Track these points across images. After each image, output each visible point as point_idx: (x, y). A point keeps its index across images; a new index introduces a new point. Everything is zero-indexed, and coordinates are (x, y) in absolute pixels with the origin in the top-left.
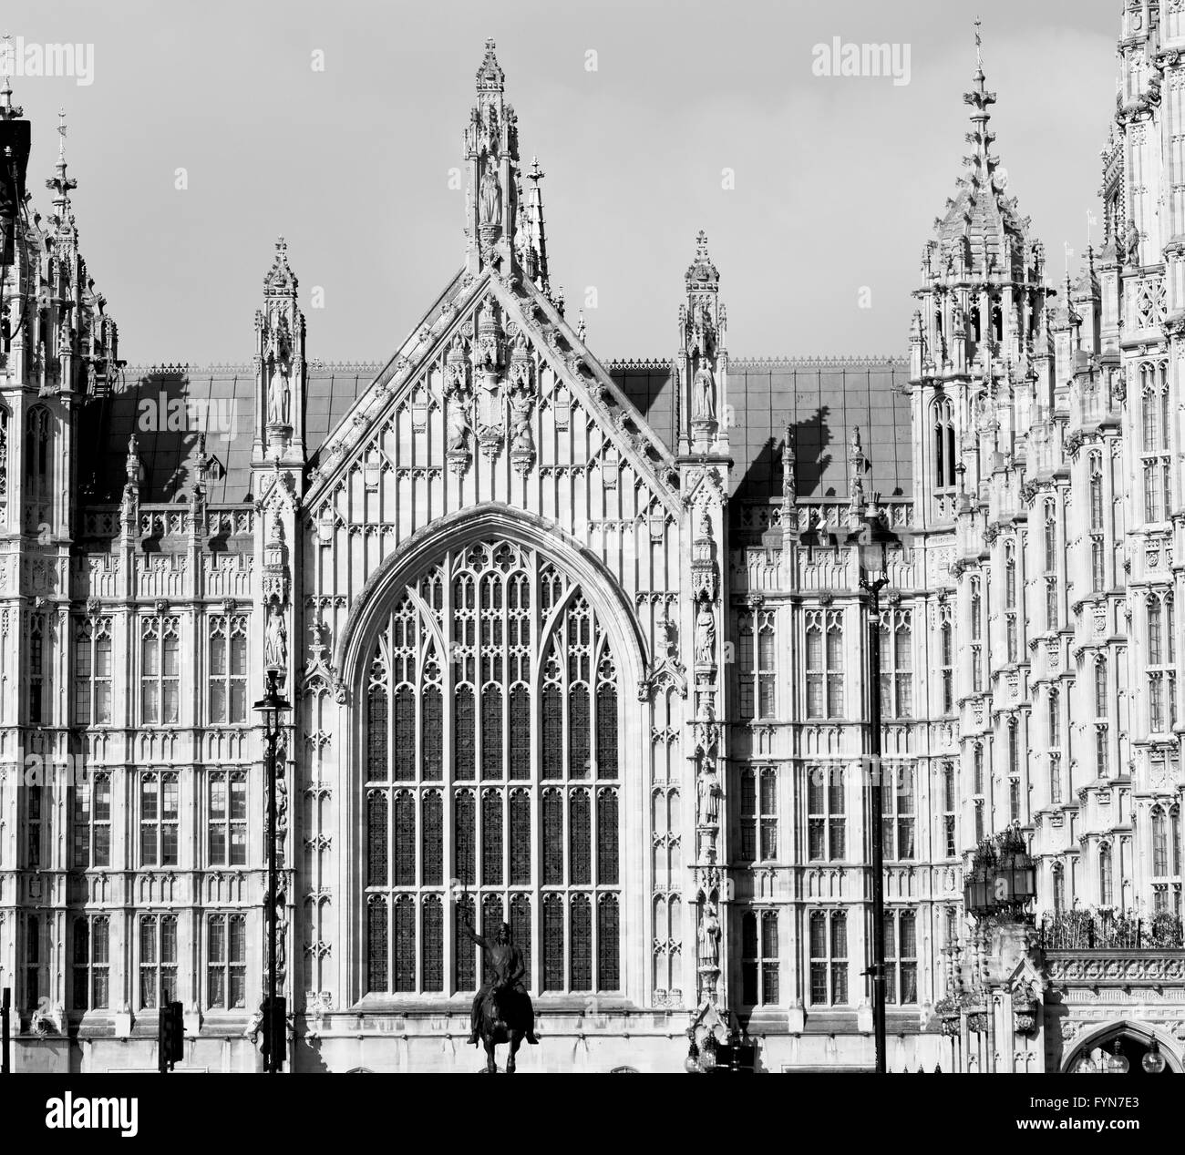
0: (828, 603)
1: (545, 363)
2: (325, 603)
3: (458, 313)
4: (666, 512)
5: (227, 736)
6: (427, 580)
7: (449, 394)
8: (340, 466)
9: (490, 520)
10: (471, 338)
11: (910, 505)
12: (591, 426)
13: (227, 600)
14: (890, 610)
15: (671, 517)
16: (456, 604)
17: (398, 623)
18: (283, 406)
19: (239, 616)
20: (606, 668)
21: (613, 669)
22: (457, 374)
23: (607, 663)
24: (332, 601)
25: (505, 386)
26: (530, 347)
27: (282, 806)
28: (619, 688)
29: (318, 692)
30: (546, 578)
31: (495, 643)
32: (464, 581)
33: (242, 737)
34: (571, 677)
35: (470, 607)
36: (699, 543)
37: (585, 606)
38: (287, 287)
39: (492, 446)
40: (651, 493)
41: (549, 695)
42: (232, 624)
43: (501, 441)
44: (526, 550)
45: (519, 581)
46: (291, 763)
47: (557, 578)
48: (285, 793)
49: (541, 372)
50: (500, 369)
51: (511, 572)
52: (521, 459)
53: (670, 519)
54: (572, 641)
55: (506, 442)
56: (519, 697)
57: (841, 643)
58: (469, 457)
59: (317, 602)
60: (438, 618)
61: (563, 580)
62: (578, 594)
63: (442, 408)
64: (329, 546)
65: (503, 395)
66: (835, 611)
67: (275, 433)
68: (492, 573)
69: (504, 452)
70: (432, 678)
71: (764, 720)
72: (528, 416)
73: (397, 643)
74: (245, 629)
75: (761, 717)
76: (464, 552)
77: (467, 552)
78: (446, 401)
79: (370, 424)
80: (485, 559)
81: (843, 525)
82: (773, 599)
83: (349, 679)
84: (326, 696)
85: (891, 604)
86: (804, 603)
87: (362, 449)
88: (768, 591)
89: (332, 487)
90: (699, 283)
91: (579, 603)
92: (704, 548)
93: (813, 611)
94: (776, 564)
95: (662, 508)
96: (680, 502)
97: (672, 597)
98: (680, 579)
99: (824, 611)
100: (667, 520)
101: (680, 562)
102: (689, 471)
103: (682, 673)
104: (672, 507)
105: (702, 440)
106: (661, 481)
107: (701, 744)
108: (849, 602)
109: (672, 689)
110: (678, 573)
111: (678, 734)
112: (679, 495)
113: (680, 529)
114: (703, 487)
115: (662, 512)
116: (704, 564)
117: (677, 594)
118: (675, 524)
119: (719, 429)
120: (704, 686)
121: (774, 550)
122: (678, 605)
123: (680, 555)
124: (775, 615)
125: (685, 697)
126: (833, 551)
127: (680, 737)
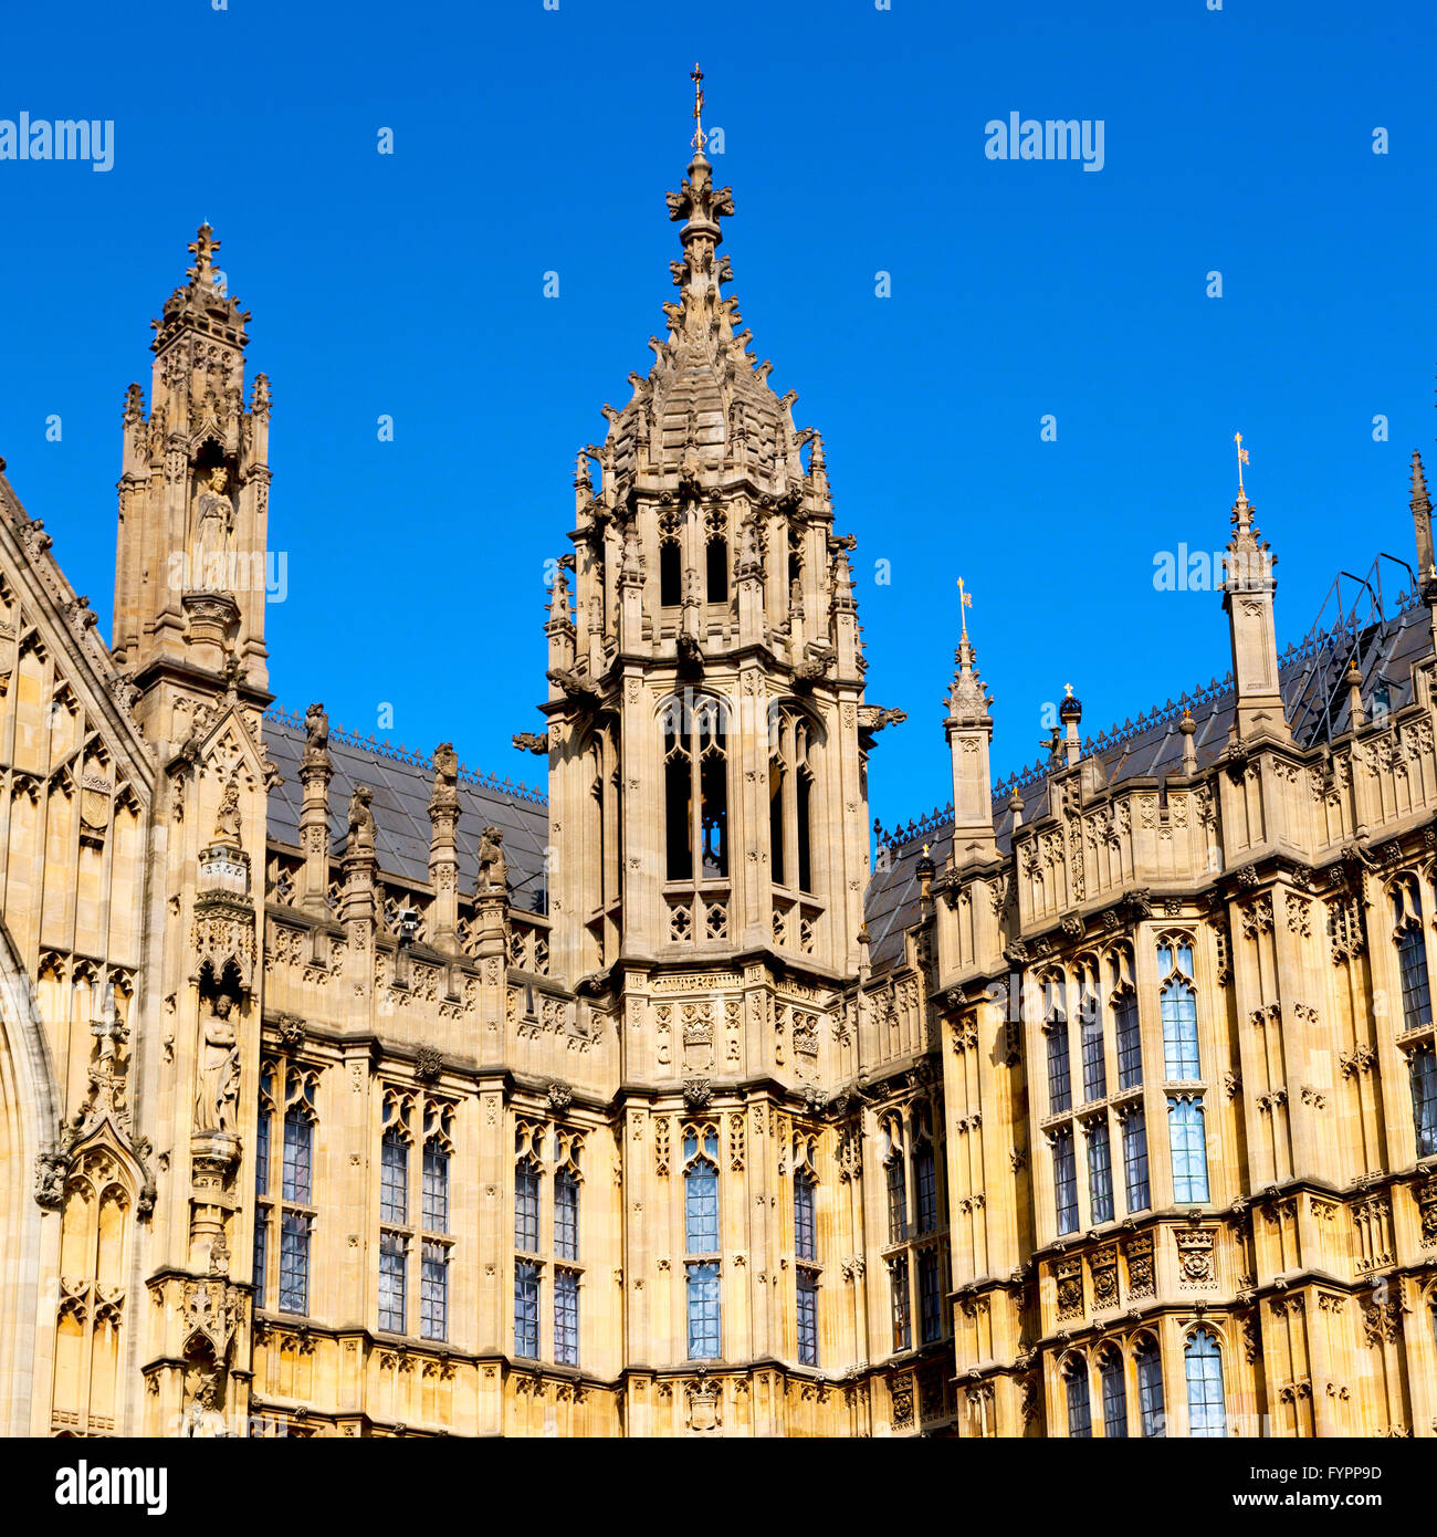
0: (429, 1079)
4: (118, 777)
14: (545, 1123)
15: (127, 792)
40: (87, 728)
53: (126, 799)
66: (441, 1099)
71: (288, 1317)
82: (324, 1040)
85: (552, 1110)
86: (385, 1066)
88: (318, 1020)
90: (211, 320)
92: (234, 868)
93: (400, 1090)
94: (330, 967)
95: (111, 767)
96: (158, 763)
97: (119, 975)
98: (146, 937)
99: (421, 1095)
100: (118, 797)
101: (147, 897)
102: (180, 701)
103: (142, 1156)
104: (132, 771)
105: (211, 641)
106: (116, 703)
107: (206, 1329)
108: (473, 1087)
109: (112, 1192)
110: (135, 926)
111: (119, 1304)
112: (155, 746)
113: (152, 822)
114: (228, 735)
115: (109, 774)
116: (236, 901)
117: (132, 972)
118: (134, 814)
119: (242, 633)
120: (211, 1193)
121: (329, 934)
122: (134, 1000)
123: (148, 881)
124: (322, 1078)
125: (145, 1216)
126: (443, 969)
127: (125, 1313)
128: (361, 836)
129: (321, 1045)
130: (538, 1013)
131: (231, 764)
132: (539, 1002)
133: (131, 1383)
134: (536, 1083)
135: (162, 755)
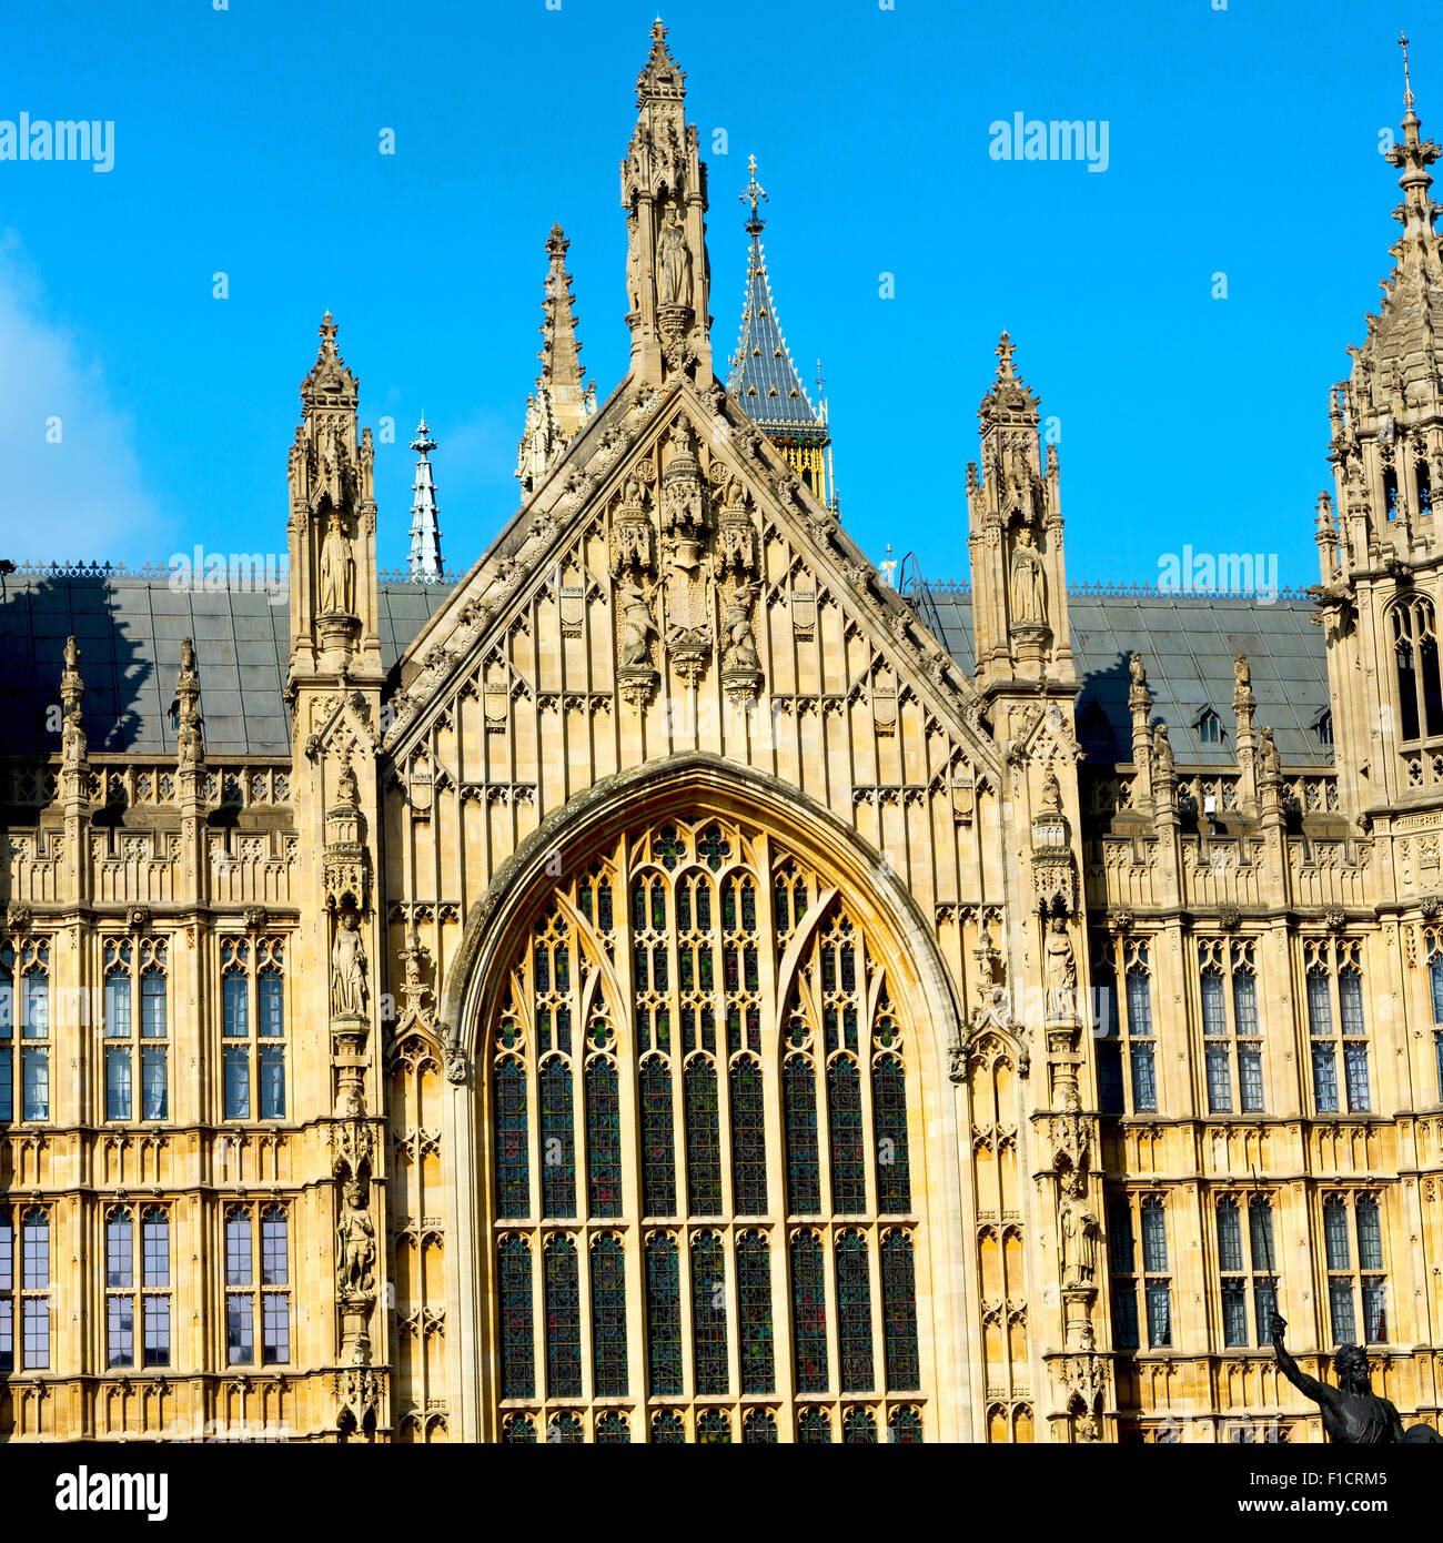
0: (1232, 928)
1: (773, 529)
2: (423, 915)
3: (632, 443)
4: (977, 773)
5: (255, 1140)
6: (586, 881)
7: (619, 575)
8: (444, 687)
9: (696, 781)
10: (650, 485)
11: (1332, 780)
12: (851, 632)
13: (251, 910)
14: (1328, 939)
15: (984, 781)
16: (636, 922)
17: (540, 952)
18: (347, 584)
19: (270, 937)
20: (884, 1028)
21: (896, 1031)
22: (635, 540)
23: (886, 1020)
24: (434, 910)
25: (711, 563)
26: (749, 504)
27: (367, 1257)
28: (908, 1061)
29: (416, 1063)
30: (781, 881)
31: (702, 988)
32: (648, 883)
33: (280, 1143)
34: (830, 1044)
35: (660, 926)
36: (1044, 820)
37: (846, 927)
38: (344, 393)
39: (694, 660)
40: (952, 744)
41: (795, 1076)
42: (258, 950)
43: (707, 654)
44: (749, 833)
45: (738, 884)
46: (380, 1182)
47: (800, 881)
48: (370, 1234)
49: (767, 544)
50: (703, 535)
51: (725, 869)
52: (743, 682)
53: (984, 786)
54: (828, 984)
55: (715, 656)
56: (745, 1078)
57: (1253, 993)
58: (656, 678)
59: (409, 913)
60: (607, 944)
61: (810, 882)
62: (835, 906)
63: (608, 597)
64: (427, 820)
65: (708, 579)
66: (1243, 939)
67: (333, 628)
68: (693, 871)
69: (713, 672)
70: (600, 1044)
71: (1141, 1117)
72: (749, 613)
73: (541, 986)
74: (280, 960)
75: (1136, 1110)
76: (647, 835)
77: (653, 835)
78: (615, 585)
79: (493, 619)
80: (681, 847)
81: (1229, 809)
82: (1148, 918)
83: (468, 1041)
84: (429, 1072)
85: (1332, 928)
86: (1196, 926)
87: (479, 660)
88: (1140, 904)
89: (430, 722)
90: (1011, 412)
91: (837, 922)
92: (1054, 829)
93: (1211, 939)
94: (1148, 864)
95: (971, 766)
96: (1002, 757)
97: (992, 911)
98: (1006, 882)
99: (1227, 940)
100: (979, 787)
101: (1004, 853)
102: (1013, 709)
103: (1018, 1034)
104: (985, 766)
105: (1031, 658)
106: (968, 723)
107: (1065, 1149)
108: (1266, 925)
109: (1000, 1062)
110: (999, 874)
111: (1014, 1135)
112: (998, 745)
113: (1002, 800)
114: (1044, 731)
115: (970, 774)
116: (1057, 853)
117: (1000, 907)
118: (992, 794)
119: (1056, 642)
120: (1062, 1055)
121: (1145, 840)
122: (1004, 925)
123: (1003, 843)
124: (1150, 944)
125: (1024, 1075)
126: (1236, 844)
127: (1018, 1141)
128: (1161, 763)
129: (1147, 921)
130: (1315, 858)
131: (1048, 751)
132: (1315, 849)
133: (1027, 1187)
134: (1316, 911)
135: (1004, 752)
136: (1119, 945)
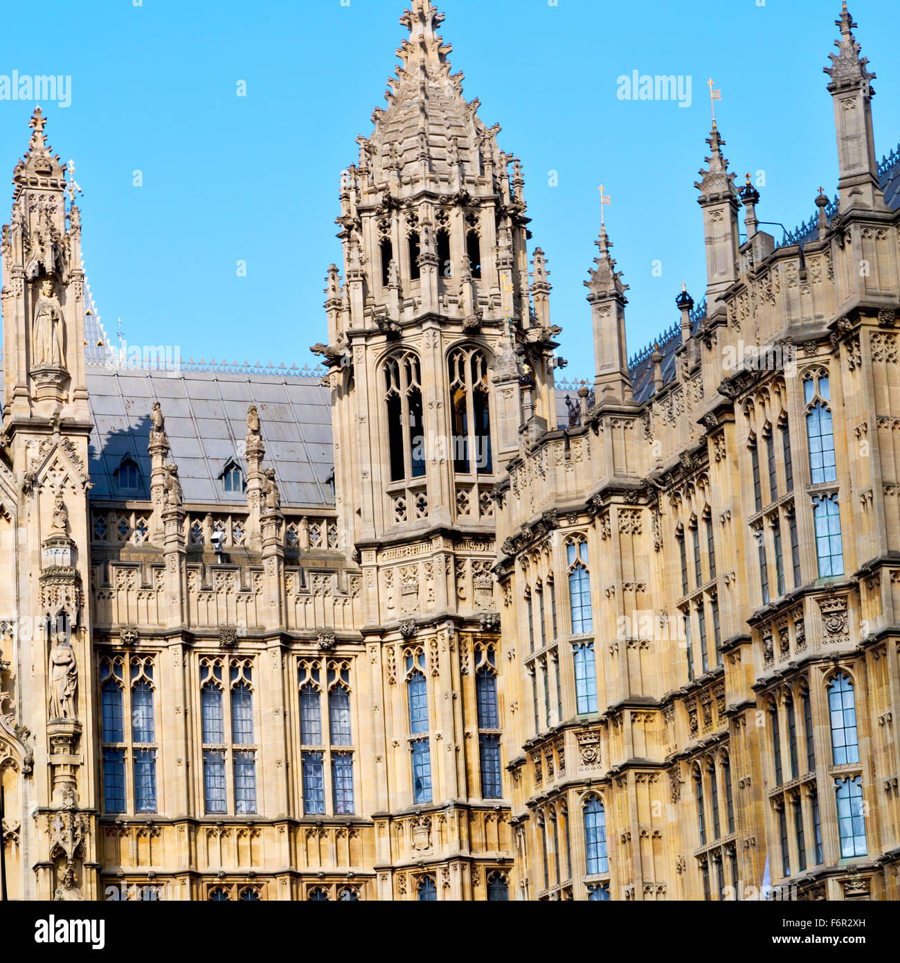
0: (231, 647)
11: (332, 520)
14: (320, 659)
15: (2, 508)
36: (52, 543)
57: (250, 707)
66: (241, 658)
71: (140, 817)
75: (137, 809)
81: (238, 545)
82: (153, 636)
85: (323, 649)
86: (197, 644)
88: (146, 625)
90: (38, 177)
93: (211, 657)
94: (155, 588)
96: (17, 486)
98: (18, 600)
99: (226, 658)
101: (18, 574)
102: (30, 443)
104: (4, 495)
105: (48, 398)
108: (263, 646)
109: (7, 763)
110: (12, 593)
111: (17, 831)
112: (15, 476)
113: (18, 526)
114: (55, 462)
118: (8, 520)
119: (73, 384)
120: (62, 757)
121: (152, 566)
124: (155, 660)
126: (238, 572)
128: (170, 498)
129: (151, 640)
130: (310, 586)
131: (59, 480)
132: (310, 578)
134: (309, 634)
135: (19, 481)
136: (126, 661)
